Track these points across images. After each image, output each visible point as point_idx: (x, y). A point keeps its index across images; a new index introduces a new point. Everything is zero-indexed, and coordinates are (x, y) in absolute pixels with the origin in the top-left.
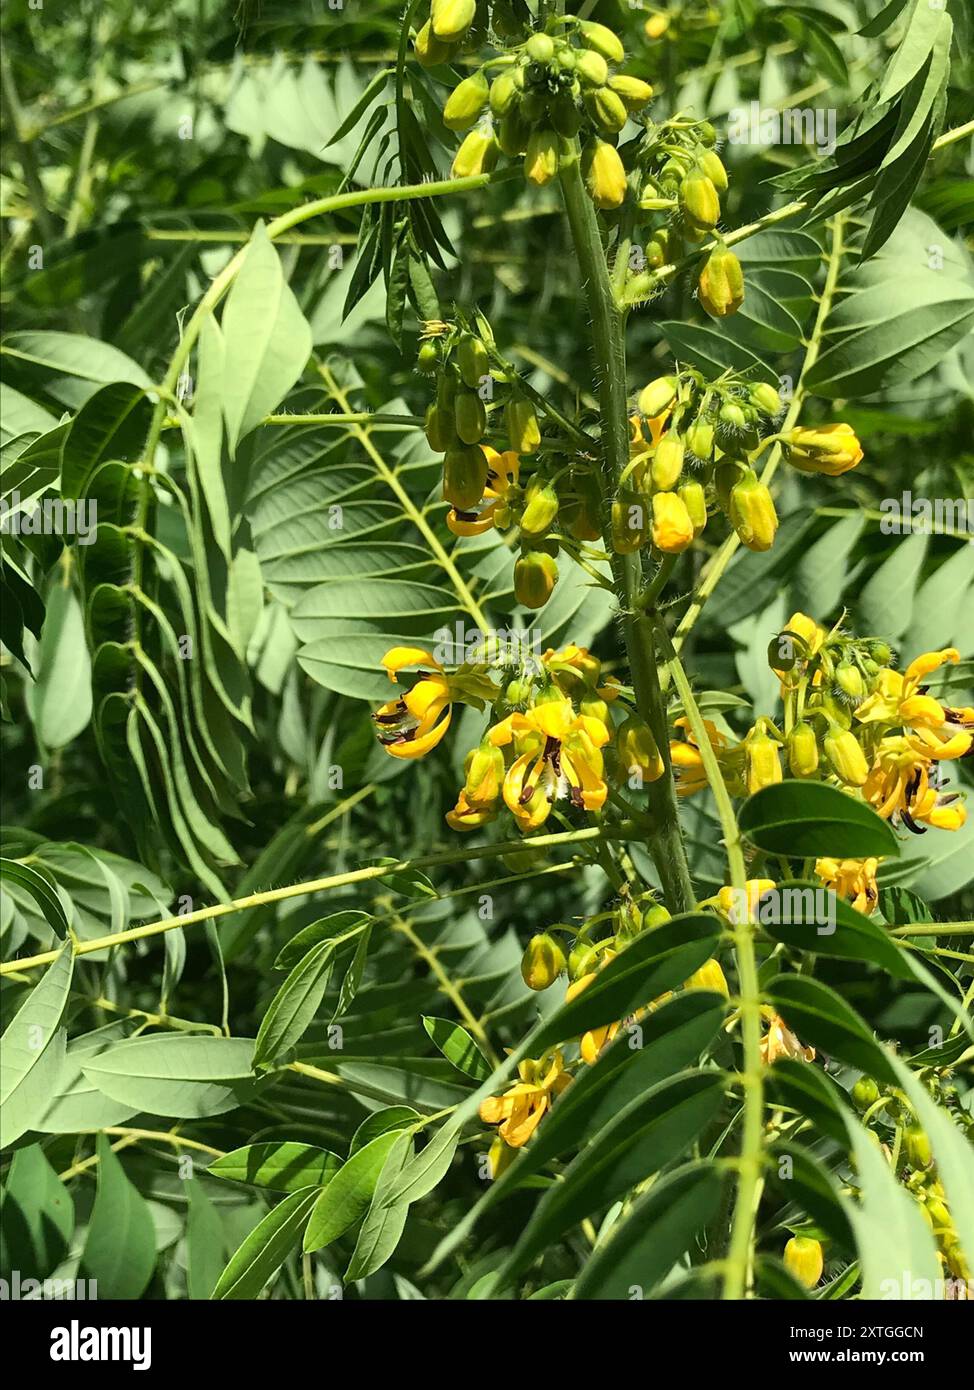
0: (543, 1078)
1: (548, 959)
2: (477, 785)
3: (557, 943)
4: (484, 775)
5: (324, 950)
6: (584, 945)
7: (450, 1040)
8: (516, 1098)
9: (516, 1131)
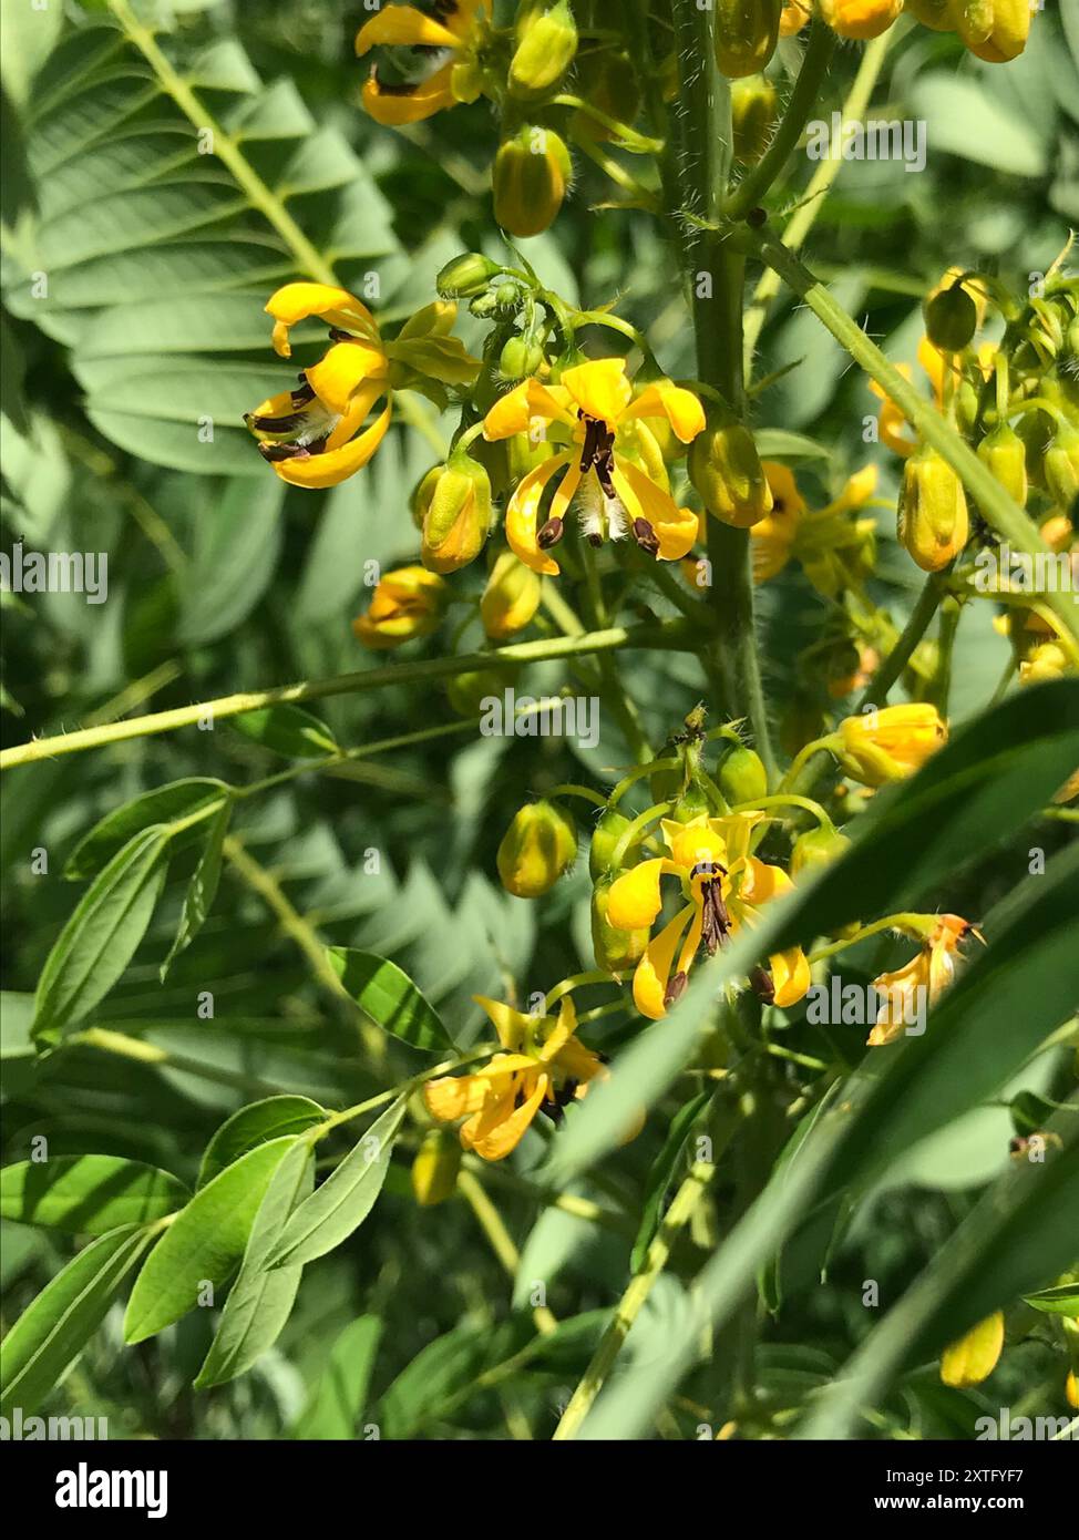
0: (540, 1043)
1: (547, 844)
2: (445, 530)
3: (563, 817)
4: (459, 511)
5: (152, 844)
6: (618, 817)
7: (373, 986)
8: (493, 1080)
9: (495, 1134)
